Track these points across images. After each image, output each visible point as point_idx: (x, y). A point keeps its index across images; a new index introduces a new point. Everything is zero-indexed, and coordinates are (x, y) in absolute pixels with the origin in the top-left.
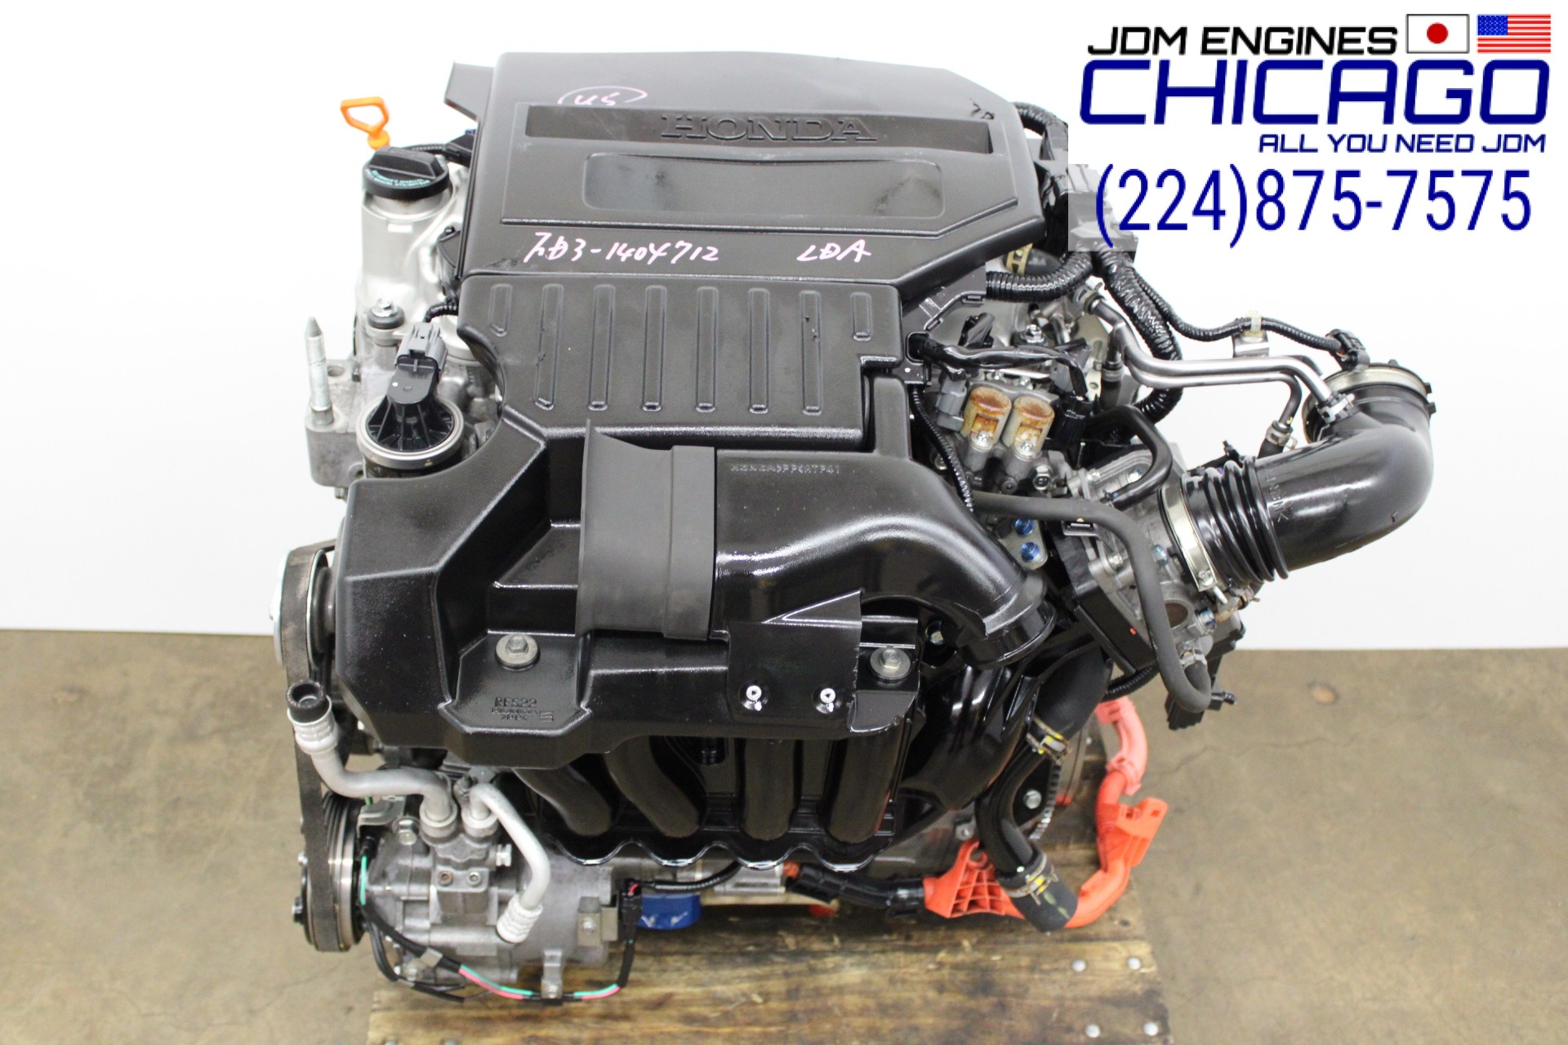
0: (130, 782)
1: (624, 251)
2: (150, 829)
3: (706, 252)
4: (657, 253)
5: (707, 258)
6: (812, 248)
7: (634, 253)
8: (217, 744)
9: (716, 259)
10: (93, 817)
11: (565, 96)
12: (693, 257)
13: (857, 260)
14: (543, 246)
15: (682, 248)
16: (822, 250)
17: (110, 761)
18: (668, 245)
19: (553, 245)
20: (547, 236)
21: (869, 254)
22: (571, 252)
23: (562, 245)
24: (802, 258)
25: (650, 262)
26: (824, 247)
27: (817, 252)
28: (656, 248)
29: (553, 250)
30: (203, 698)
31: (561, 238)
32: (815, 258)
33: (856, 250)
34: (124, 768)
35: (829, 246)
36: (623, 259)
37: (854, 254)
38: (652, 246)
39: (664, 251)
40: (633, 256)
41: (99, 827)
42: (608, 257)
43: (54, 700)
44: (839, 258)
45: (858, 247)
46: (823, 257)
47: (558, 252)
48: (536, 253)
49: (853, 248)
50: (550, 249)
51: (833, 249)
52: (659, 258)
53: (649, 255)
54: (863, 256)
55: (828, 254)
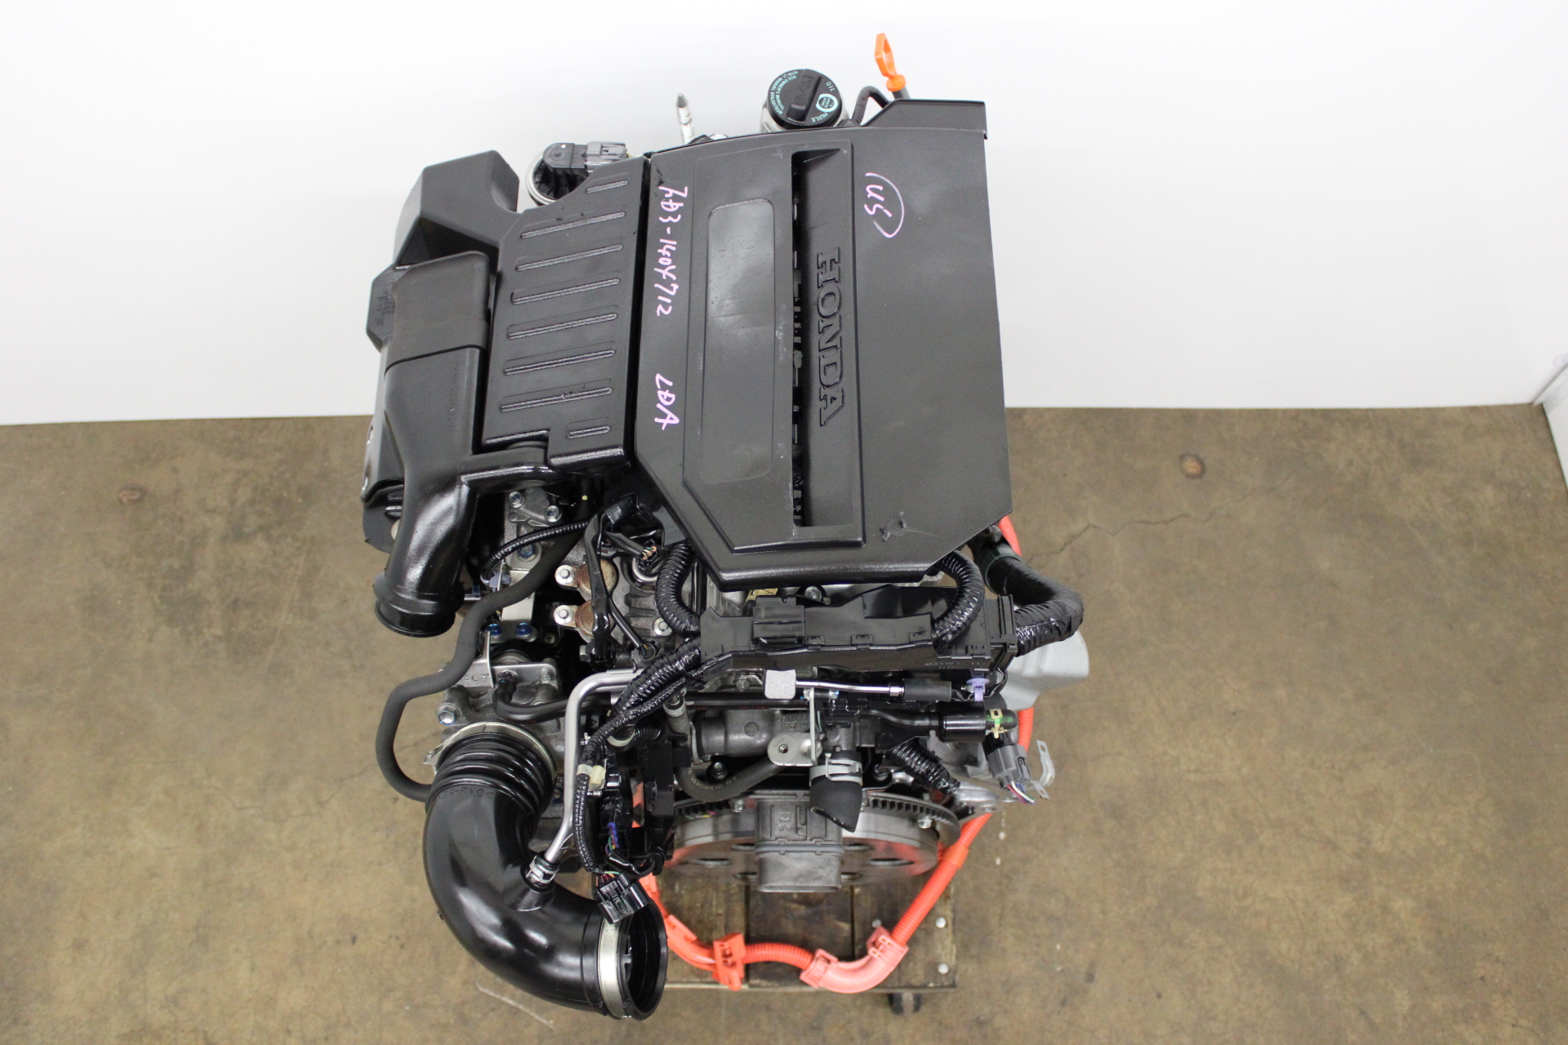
1: (667, 250)
3: (666, 306)
4: (665, 273)
5: (660, 308)
6: (670, 384)
7: (666, 256)
9: (658, 314)
12: (660, 298)
13: (657, 420)
14: (674, 194)
15: (671, 289)
16: (667, 391)
18: (674, 278)
19: (674, 201)
20: (685, 195)
21: (663, 428)
22: (666, 214)
23: (674, 206)
24: (658, 377)
25: (656, 269)
26: (670, 392)
27: (664, 387)
28: (670, 271)
29: (671, 203)
31: (682, 205)
32: (659, 387)
33: (668, 417)
35: (673, 396)
36: (659, 251)
37: (664, 416)
38: (674, 267)
39: (667, 276)
40: (663, 257)
42: (662, 241)
44: (659, 406)
45: (671, 419)
46: (660, 393)
47: (668, 207)
48: (668, 192)
49: (670, 414)
50: (671, 201)
51: (669, 399)
52: (661, 274)
53: (664, 267)
54: (662, 424)
55: (663, 396)
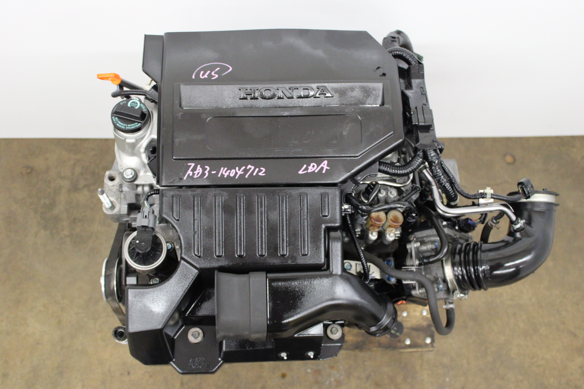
0: (56, 211)
1: (226, 172)
2: (66, 232)
3: (260, 171)
4: (240, 172)
5: (260, 174)
6: (305, 166)
7: (230, 173)
8: (86, 192)
9: (264, 174)
10: (45, 228)
11: (196, 72)
12: (254, 174)
13: (324, 172)
14: (191, 171)
15: (250, 169)
16: (309, 167)
17: (47, 202)
18: (244, 167)
19: (196, 170)
20: (193, 165)
21: (329, 168)
22: (203, 174)
23: (199, 170)
24: (300, 172)
25: (237, 178)
26: (309, 166)
27: (307, 169)
28: (239, 170)
29: (196, 172)
30: (78, 170)
31: (199, 166)
32: (306, 172)
33: (323, 166)
34: (52, 205)
35: (312, 164)
36: (225, 176)
37: (322, 168)
38: (237, 168)
39: (242, 171)
40: (229, 175)
41: (48, 232)
42: (219, 176)
43: (22, 173)
44: (316, 171)
45: (324, 165)
46: (309, 171)
47: (198, 173)
48: (189, 174)
49: (322, 165)
50: (195, 172)
51: (313, 166)
52: (240, 175)
53: (236, 173)
54: (327, 169)
55: (311, 169)
